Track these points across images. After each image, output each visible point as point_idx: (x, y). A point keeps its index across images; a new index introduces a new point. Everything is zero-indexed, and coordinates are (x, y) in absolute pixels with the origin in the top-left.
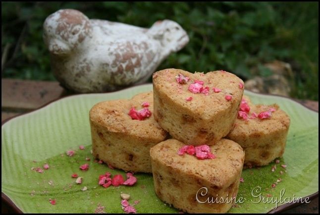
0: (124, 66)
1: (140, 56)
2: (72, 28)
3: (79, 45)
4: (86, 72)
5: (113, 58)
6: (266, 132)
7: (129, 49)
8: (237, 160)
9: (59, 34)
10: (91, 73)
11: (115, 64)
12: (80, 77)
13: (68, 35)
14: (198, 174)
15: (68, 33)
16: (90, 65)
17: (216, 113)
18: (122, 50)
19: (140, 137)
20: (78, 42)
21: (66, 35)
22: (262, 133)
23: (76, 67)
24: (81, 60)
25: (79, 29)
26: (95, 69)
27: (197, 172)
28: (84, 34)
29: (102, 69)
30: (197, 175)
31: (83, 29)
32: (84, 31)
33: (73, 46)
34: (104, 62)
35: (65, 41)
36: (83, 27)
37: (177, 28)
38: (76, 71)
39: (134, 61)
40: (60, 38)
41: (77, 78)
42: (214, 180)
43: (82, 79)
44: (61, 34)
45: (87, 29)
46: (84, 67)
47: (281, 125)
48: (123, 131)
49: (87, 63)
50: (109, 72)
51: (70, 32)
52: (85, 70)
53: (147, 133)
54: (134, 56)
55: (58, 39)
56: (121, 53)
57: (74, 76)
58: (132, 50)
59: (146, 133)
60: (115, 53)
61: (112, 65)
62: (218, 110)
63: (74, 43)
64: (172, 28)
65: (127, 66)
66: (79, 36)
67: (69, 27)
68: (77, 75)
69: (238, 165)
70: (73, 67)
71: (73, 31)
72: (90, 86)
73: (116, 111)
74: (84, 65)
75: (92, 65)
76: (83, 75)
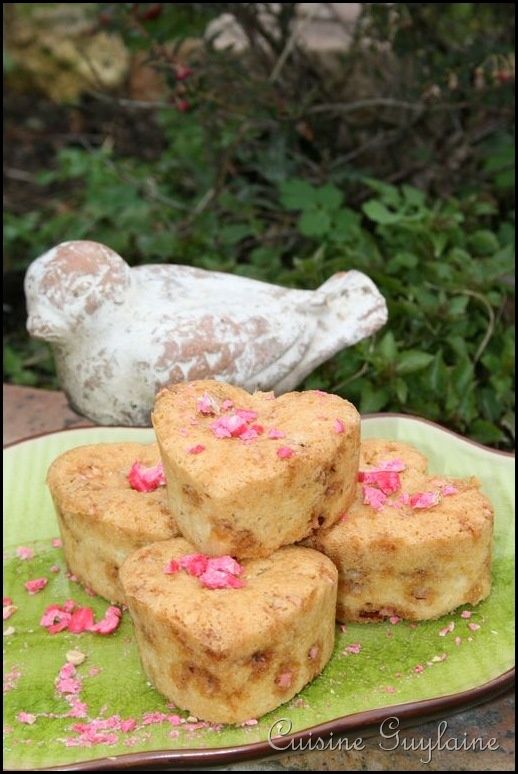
0: (185, 369)
1: (232, 349)
2: (73, 280)
3: (88, 320)
4: (104, 380)
5: (160, 350)
6: (412, 540)
7: (201, 333)
8: (287, 597)
9: (45, 293)
10: (115, 381)
11: (162, 362)
12: (92, 389)
13: (63, 298)
14: (178, 618)
15: (64, 291)
16: (112, 365)
17: (244, 484)
18: (182, 334)
19: (121, 529)
20: (84, 313)
21: (57, 297)
22: (400, 541)
23: (84, 366)
24: (94, 353)
25: (90, 284)
26: (122, 373)
27: (179, 614)
28: (99, 296)
29: (136, 375)
30: (175, 622)
31: (98, 285)
32: (101, 288)
33: (74, 321)
34: (140, 360)
35: (56, 309)
36: (99, 279)
37: (366, 290)
38: (84, 377)
39: (213, 360)
40: (47, 302)
41: (88, 391)
42: (208, 636)
43: (97, 393)
44: (49, 294)
45: (108, 286)
46: (99, 366)
47: (458, 526)
48: (91, 512)
49: (105, 361)
50: (151, 381)
51: (67, 289)
52: (102, 374)
53: (136, 519)
54: (216, 348)
55: (44, 303)
56: (179, 341)
57: (82, 385)
58: (210, 336)
59: (133, 520)
60: (164, 339)
61: (156, 365)
62: (247, 480)
63: (76, 314)
64: (355, 290)
65: (192, 371)
66: (88, 299)
67: (66, 279)
68: (87, 384)
69: (286, 609)
70: (79, 367)
71: (74, 287)
72: (115, 411)
73: (97, 467)
74: (100, 362)
75: (117, 364)
76: (98, 385)
